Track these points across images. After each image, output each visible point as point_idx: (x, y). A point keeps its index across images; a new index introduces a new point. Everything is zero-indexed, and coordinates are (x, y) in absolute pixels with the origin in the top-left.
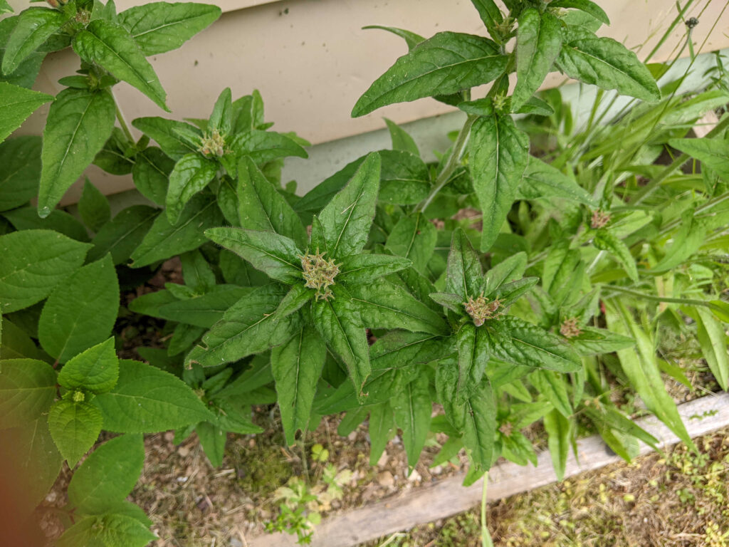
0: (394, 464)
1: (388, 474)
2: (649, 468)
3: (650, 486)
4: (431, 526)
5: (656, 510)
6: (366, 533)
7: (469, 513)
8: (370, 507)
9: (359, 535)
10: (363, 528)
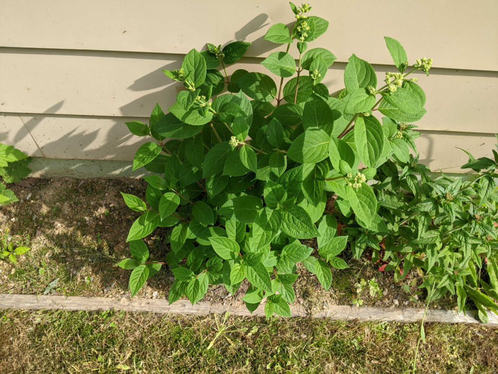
0: (390, 296)
1: (387, 299)
2: (490, 333)
3: (490, 339)
4: (399, 324)
5: (491, 349)
6: (375, 317)
7: (416, 323)
8: (378, 308)
9: (372, 317)
10: (374, 315)
